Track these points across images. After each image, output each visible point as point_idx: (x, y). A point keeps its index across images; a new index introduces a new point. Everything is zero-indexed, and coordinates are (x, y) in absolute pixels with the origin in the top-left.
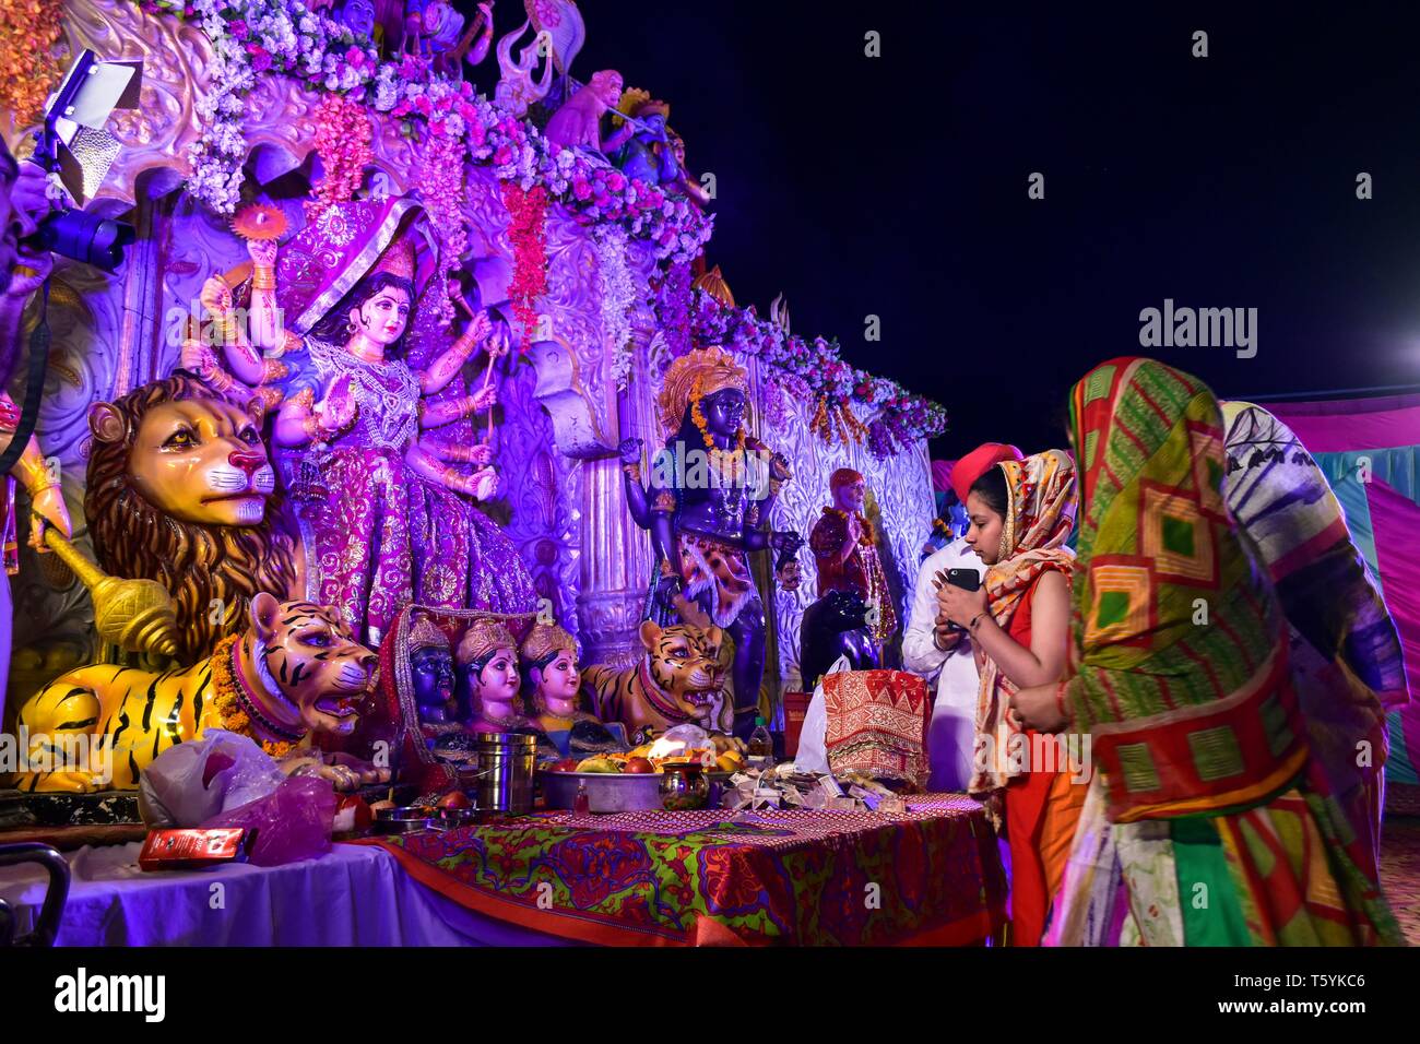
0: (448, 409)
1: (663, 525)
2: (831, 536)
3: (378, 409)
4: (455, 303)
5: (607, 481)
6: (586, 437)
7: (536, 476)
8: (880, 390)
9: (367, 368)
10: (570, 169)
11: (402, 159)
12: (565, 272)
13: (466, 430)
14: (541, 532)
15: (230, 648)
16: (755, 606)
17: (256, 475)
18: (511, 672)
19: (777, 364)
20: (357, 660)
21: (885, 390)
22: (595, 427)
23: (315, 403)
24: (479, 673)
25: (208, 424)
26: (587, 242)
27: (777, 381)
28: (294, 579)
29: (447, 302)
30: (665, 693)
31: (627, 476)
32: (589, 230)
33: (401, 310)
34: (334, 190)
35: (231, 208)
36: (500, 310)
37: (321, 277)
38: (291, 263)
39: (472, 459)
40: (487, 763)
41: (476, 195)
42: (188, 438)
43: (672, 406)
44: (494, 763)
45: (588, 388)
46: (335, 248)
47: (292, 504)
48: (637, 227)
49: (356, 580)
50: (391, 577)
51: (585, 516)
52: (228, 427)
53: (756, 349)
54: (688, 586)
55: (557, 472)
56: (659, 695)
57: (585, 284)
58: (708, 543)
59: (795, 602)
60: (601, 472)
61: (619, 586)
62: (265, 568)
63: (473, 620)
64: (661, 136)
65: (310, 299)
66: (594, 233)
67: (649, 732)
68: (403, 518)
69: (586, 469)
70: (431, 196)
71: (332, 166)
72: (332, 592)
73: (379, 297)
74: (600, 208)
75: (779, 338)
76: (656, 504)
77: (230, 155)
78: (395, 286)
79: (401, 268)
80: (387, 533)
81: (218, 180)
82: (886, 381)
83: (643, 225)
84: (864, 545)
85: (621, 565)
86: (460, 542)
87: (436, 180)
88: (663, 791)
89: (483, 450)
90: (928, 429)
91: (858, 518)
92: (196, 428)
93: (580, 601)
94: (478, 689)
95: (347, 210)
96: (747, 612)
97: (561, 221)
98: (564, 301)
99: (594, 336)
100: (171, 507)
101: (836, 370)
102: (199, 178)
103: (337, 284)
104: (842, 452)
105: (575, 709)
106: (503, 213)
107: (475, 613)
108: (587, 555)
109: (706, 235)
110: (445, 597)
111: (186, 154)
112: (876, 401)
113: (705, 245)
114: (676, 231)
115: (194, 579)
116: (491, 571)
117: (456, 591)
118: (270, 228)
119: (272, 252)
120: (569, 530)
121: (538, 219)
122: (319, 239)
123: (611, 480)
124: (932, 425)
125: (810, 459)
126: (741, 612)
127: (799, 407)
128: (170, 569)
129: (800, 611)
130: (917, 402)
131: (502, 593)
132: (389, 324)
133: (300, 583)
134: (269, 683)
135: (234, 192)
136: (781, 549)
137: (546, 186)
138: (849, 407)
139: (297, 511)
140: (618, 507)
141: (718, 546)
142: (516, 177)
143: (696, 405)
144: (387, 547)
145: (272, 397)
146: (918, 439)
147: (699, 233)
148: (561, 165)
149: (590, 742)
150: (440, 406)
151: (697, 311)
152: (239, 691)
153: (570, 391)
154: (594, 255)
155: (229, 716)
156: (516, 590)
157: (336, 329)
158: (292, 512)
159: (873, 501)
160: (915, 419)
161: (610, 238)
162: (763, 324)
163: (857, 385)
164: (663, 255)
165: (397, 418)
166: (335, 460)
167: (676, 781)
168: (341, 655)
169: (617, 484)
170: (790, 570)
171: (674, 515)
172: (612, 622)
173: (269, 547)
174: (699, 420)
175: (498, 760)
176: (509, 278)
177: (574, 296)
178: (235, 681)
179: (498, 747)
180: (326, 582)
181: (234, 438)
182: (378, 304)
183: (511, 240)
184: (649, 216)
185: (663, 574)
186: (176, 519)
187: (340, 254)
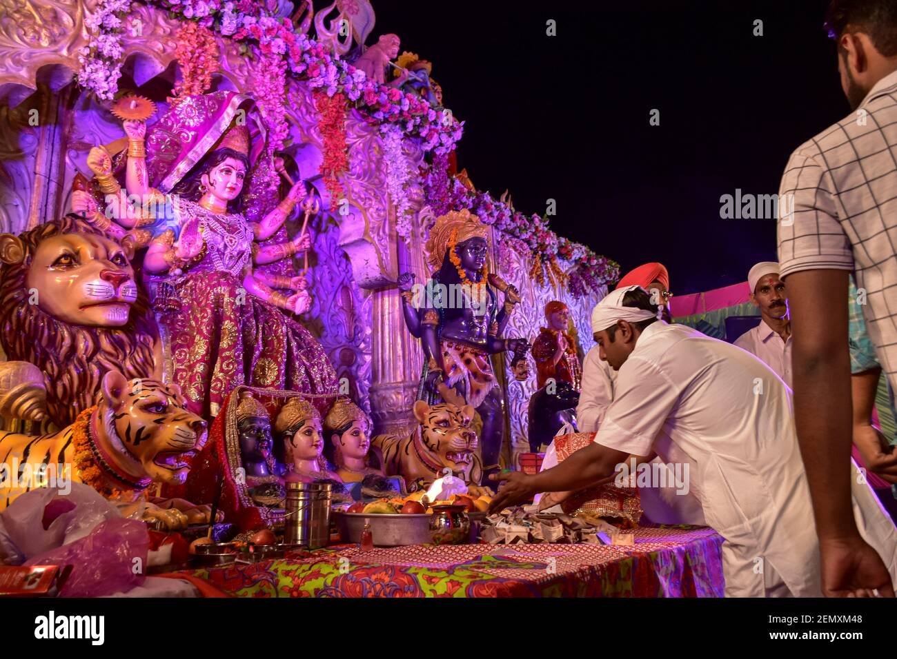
0: (275, 251)
1: (430, 335)
2: (546, 347)
3: (221, 246)
4: (280, 174)
5: (390, 305)
6: (375, 273)
7: (340, 303)
8: (576, 251)
9: (214, 217)
10: (363, 83)
11: (241, 71)
12: (359, 157)
13: (288, 266)
14: (344, 342)
15: (89, 416)
16: (496, 392)
17: (122, 287)
18: (316, 437)
19: (506, 231)
20: (188, 424)
21: (579, 251)
22: (381, 266)
23: (174, 241)
24: (292, 438)
25: (87, 251)
26: (375, 137)
27: (507, 243)
28: (153, 368)
29: (274, 173)
30: (432, 454)
31: (404, 300)
32: (375, 128)
33: (238, 175)
34: (190, 89)
35: (111, 96)
36: (313, 183)
37: (179, 149)
38: (157, 139)
39: (293, 287)
40: (291, 505)
41: (295, 99)
42: (71, 260)
43: (435, 250)
44: (297, 507)
45: (376, 239)
46: (189, 128)
47: (154, 313)
48: (410, 127)
49: (200, 368)
50: (228, 366)
51: (375, 331)
52: (102, 253)
53: (493, 220)
54: (448, 378)
55: (355, 300)
56: (428, 455)
57: (373, 166)
58: (462, 347)
59: (521, 394)
60: (386, 299)
61: (399, 379)
62: (131, 359)
63: (288, 399)
64: (426, 83)
65: (172, 165)
66: (380, 130)
67: (421, 483)
68: (237, 322)
69: (375, 297)
70: (262, 98)
71: (188, 71)
72: (182, 378)
73: (222, 166)
74: (384, 113)
75: (507, 213)
76: (425, 319)
77: (111, 58)
78: (234, 158)
79: (238, 145)
80: (224, 334)
81: (101, 75)
82: (579, 245)
83: (414, 126)
84: (569, 353)
85: (400, 364)
86: (280, 341)
87: (266, 86)
88: (433, 528)
89: (300, 280)
90: (608, 279)
91: (564, 335)
92: (78, 253)
93: (372, 391)
94: (291, 450)
95: (198, 100)
96: (491, 396)
97: (357, 121)
98: (358, 177)
99: (380, 202)
100: (57, 312)
101: (546, 236)
102: (87, 73)
103: (190, 155)
104: (551, 292)
105: (366, 466)
106: (315, 114)
107: (290, 393)
108: (376, 358)
109: (458, 135)
110: (269, 382)
111: (77, 56)
112: (573, 258)
113: (457, 143)
114: (437, 132)
115: (76, 367)
116: (304, 364)
117: (278, 377)
118: (140, 112)
119: (142, 130)
120: (364, 341)
121: (339, 118)
122: (178, 121)
123: (393, 305)
124: (610, 276)
125: (530, 296)
126: (487, 396)
127: (522, 261)
128: (57, 361)
129: (525, 400)
130: (600, 260)
131: (312, 380)
132: (229, 185)
133: (157, 371)
134: (116, 443)
135: (113, 84)
136: (515, 351)
137: (345, 93)
138: (555, 262)
139: (158, 318)
140: (398, 323)
141: (470, 349)
142: (323, 86)
143: (453, 249)
144: (224, 344)
145: (142, 236)
146: (601, 285)
147: (453, 134)
148: (355, 80)
149: (376, 490)
150: (269, 248)
151: (452, 193)
152: (94, 449)
153: (363, 240)
154: (380, 147)
155: (84, 469)
156: (323, 380)
157: (190, 189)
158: (154, 318)
159: (572, 326)
160: (600, 271)
161: (391, 134)
162: (497, 204)
163: (560, 247)
164: (428, 147)
165: (235, 253)
166: (187, 281)
167: (443, 520)
168: (175, 420)
169: (397, 307)
170: (521, 367)
171: (438, 327)
172: (394, 405)
173: (134, 344)
174: (455, 260)
175: (301, 504)
176: (320, 160)
177: (366, 173)
178: (90, 442)
179: (301, 493)
180: (178, 371)
181: (107, 261)
182: (222, 171)
183: (321, 132)
184: (418, 120)
185: (430, 368)
186: (62, 321)
187: (193, 133)
